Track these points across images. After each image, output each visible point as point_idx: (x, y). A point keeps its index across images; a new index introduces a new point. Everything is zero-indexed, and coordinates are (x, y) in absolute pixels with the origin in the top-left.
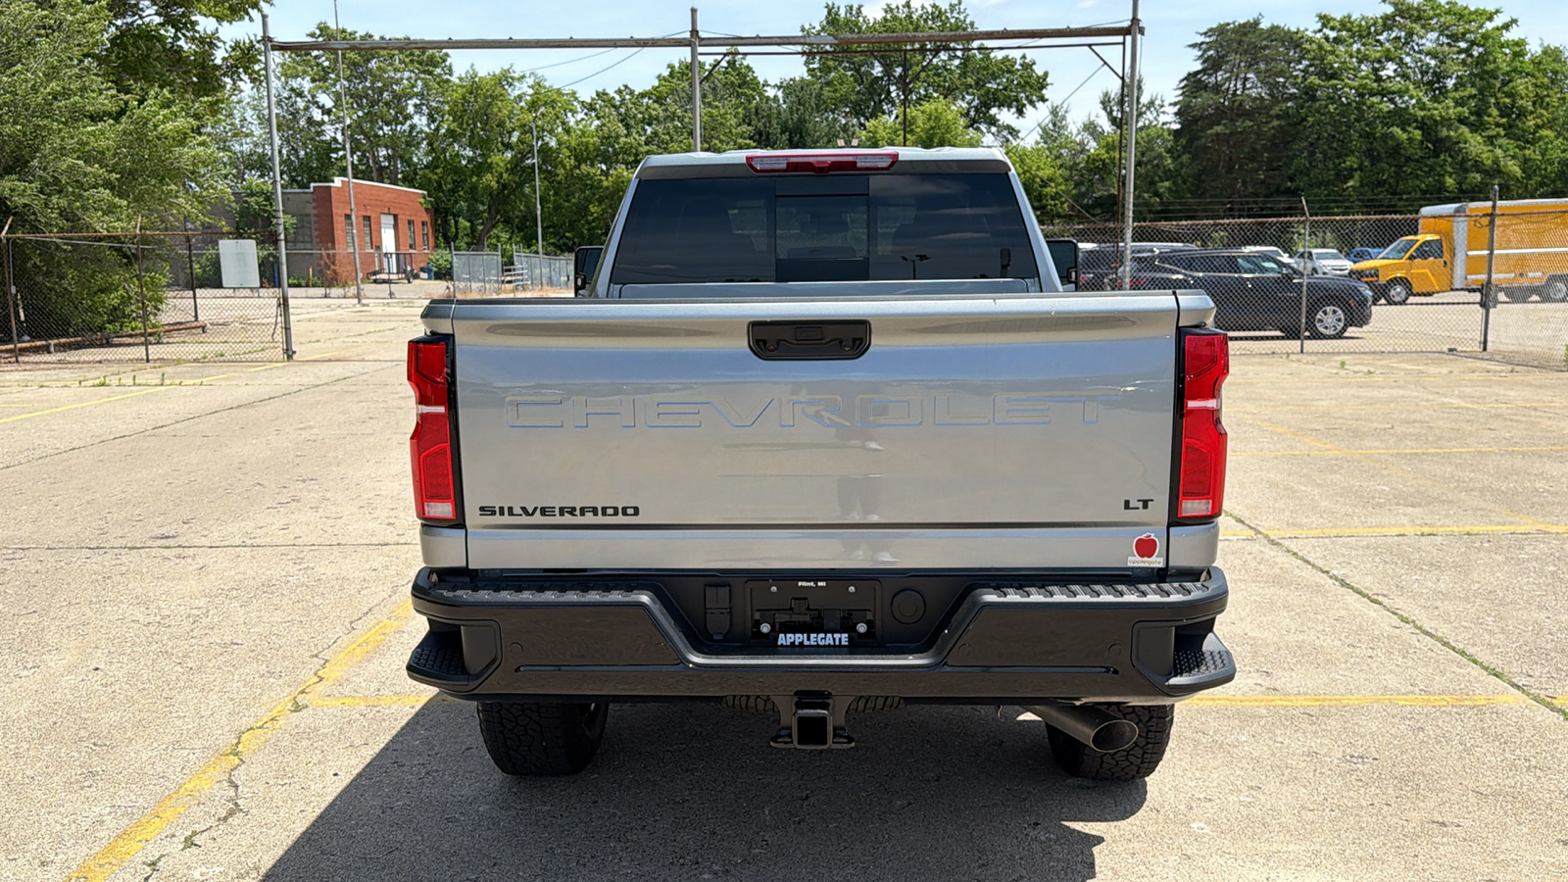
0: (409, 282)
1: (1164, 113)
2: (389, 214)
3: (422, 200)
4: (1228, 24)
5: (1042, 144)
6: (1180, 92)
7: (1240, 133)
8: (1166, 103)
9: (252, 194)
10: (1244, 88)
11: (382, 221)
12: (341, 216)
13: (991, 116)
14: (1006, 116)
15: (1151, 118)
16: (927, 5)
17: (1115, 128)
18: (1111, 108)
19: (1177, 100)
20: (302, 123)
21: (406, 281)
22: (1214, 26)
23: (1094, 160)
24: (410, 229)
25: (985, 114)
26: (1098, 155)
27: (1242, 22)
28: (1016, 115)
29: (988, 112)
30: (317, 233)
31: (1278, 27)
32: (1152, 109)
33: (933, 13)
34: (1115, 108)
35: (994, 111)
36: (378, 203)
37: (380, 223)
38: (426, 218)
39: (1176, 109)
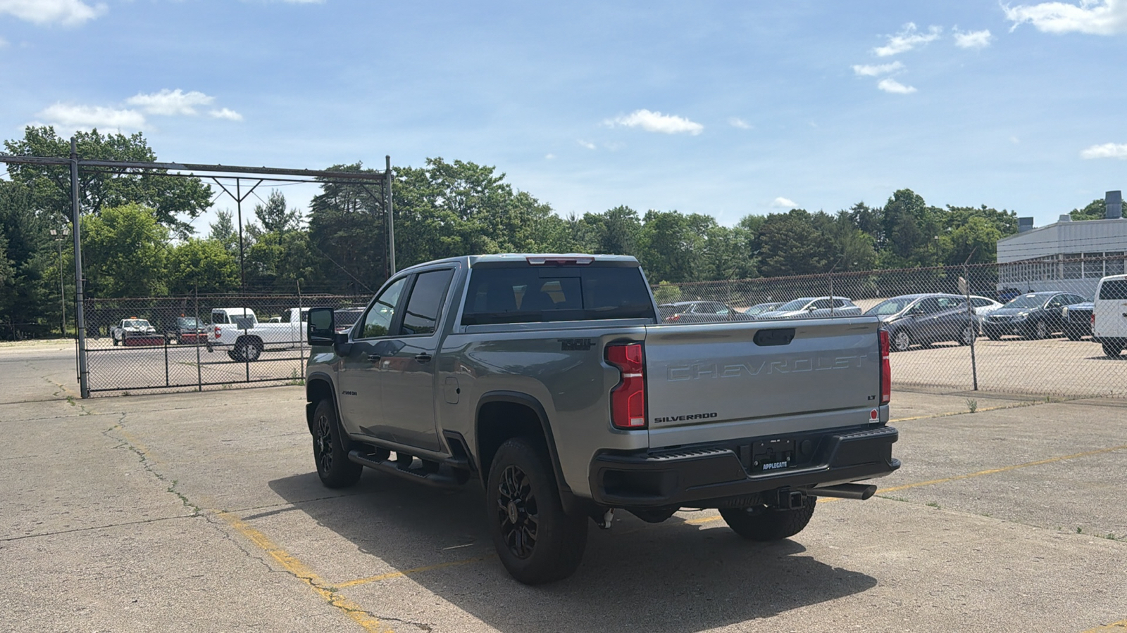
1: (302, 221)
4: (340, 166)
5: (215, 239)
6: (311, 209)
7: (355, 236)
8: (304, 215)
10: (355, 209)
13: (170, 216)
14: (182, 217)
15: (294, 224)
16: (113, 135)
17: (268, 230)
18: (264, 216)
19: (309, 214)
22: (331, 167)
23: (257, 250)
25: (165, 215)
26: (260, 247)
27: (348, 165)
28: (190, 216)
29: (167, 213)
31: (372, 170)
32: (294, 218)
33: (118, 141)
34: (267, 217)
35: (172, 213)
39: (310, 219)
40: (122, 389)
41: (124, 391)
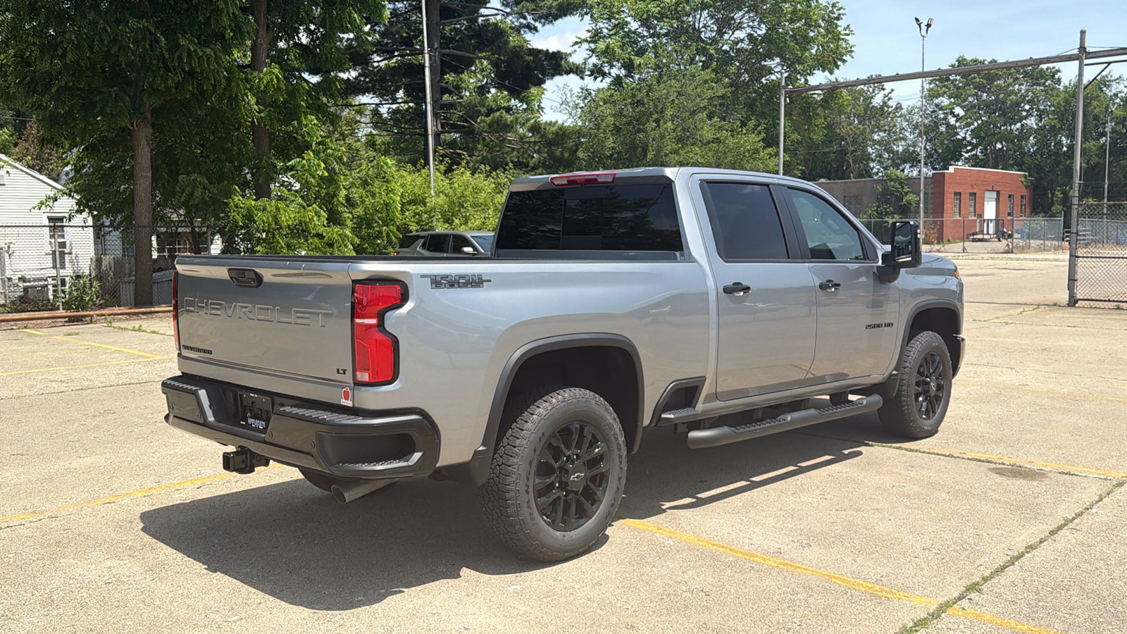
0: (999, 241)
2: (993, 190)
3: (1023, 179)
9: (892, 180)
11: (986, 196)
12: (951, 193)
20: (943, 129)
21: (997, 240)
24: (1010, 201)
30: (932, 206)
36: (985, 183)
37: (984, 198)
38: (1025, 192)
40: (1114, 301)
41: (1116, 303)
